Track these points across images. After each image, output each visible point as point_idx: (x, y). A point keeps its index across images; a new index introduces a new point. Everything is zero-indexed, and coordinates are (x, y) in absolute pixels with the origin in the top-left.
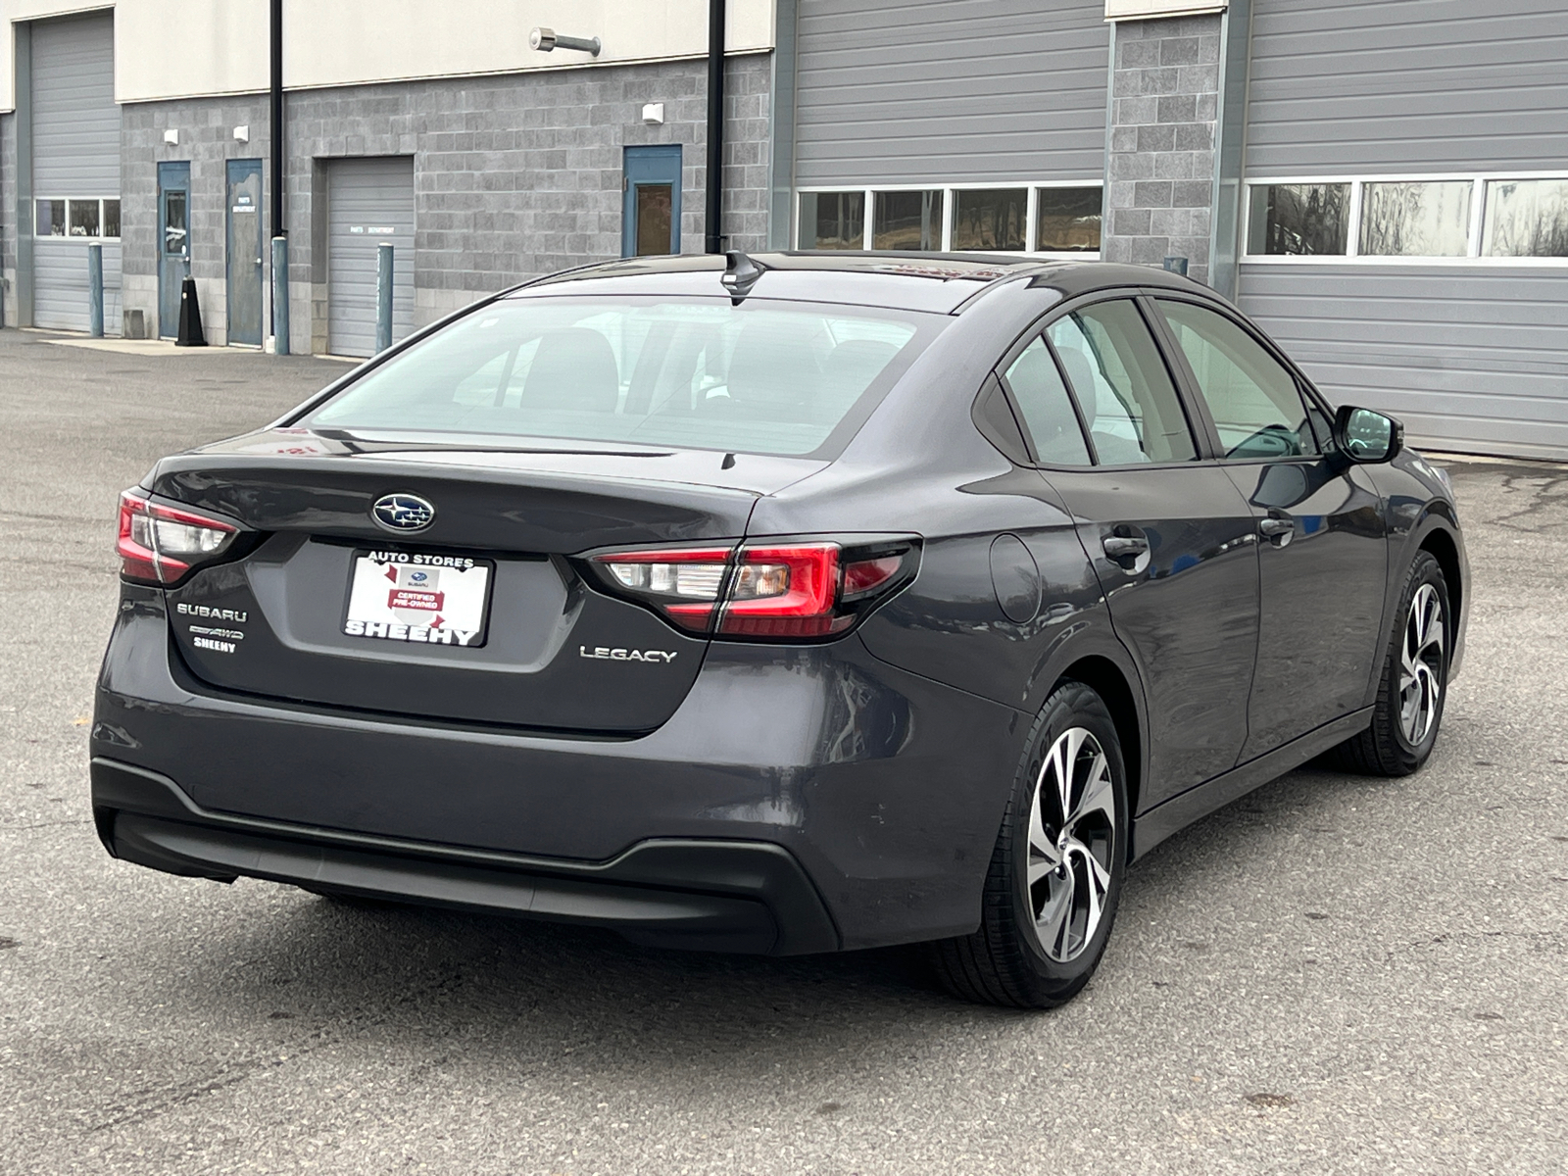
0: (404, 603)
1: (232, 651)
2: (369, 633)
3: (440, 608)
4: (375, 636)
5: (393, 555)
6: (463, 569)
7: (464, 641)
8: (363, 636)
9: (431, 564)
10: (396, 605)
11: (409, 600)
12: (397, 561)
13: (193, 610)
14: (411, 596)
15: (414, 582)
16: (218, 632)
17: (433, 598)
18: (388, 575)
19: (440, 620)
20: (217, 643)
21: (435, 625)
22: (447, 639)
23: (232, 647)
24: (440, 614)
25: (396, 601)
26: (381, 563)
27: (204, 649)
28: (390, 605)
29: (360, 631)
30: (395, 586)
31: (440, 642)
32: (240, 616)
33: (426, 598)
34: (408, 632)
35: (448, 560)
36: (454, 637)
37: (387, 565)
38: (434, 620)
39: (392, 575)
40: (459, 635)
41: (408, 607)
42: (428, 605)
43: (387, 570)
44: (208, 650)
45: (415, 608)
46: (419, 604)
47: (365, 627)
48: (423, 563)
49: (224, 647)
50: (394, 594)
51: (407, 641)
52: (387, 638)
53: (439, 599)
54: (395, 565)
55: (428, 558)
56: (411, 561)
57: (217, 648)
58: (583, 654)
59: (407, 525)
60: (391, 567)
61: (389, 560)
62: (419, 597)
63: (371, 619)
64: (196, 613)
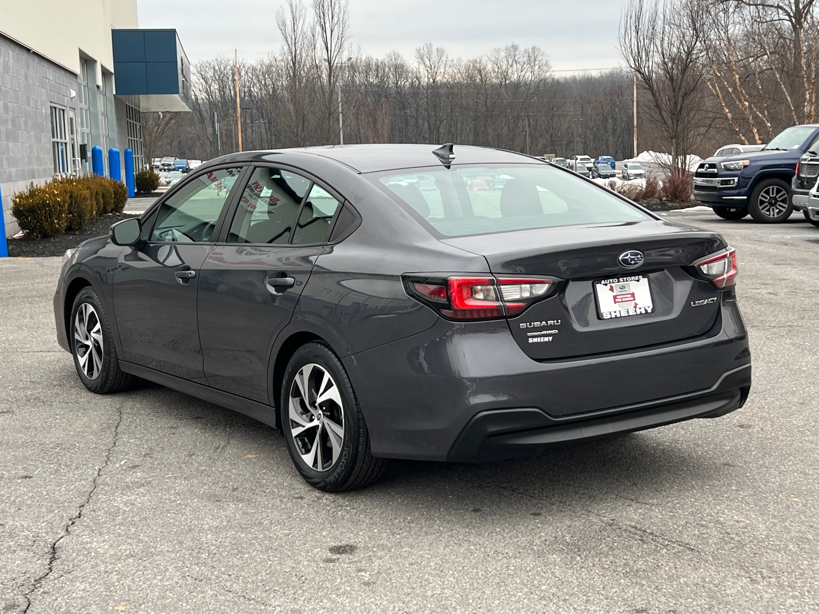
0: (620, 300)
1: (550, 340)
2: (613, 316)
3: (634, 299)
4: (616, 317)
5: (611, 280)
6: (638, 281)
7: (649, 311)
8: (611, 318)
9: (627, 281)
10: (618, 302)
11: (622, 299)
12: (613, 282)
13: (530, 325)
14: (621, 296)
15: (621, 290)
16: (545, 332)
17: (630, 295)
18: (610, 290)
19: (636, 304)
20: (542, 338)
21: (635, 307)
22: (643, 312)
23: (551, 338)
24: (636, 301)
25: (617, 300)
26: (606, 285)
27: (535, 343)
28: (615, 302)
29: (609, 317)
30: (615, 294)
31: (641, 313)
32: (558, 322)
33: (628, 296)
34: (628, 312)
35: (633, 278)
36: (646, 310)
37: (608, 286)
38: (634, 305)
39: (612, 289)
40: (647, 308)
41: (622, 301)
42: (629, 299)
43: (609, 288)
44: (538, 343)
45: (625, 301)
46: (626, 299)
47: (611, 314)
48: (624, 281)
49: (546, 339)
50: (615, 297)
51: (629, 316)
52: (621, 317)
53: (633, 295)
54: (612, 285)
55: (625, 278)
56: (619, 282)
57: (542, 341)
58: (693, 305)
59: (635, 264)
60: (611, 286)
61: (610, 283)
62: (625, 296)
63: (612, 311)
64: (532, 326)
